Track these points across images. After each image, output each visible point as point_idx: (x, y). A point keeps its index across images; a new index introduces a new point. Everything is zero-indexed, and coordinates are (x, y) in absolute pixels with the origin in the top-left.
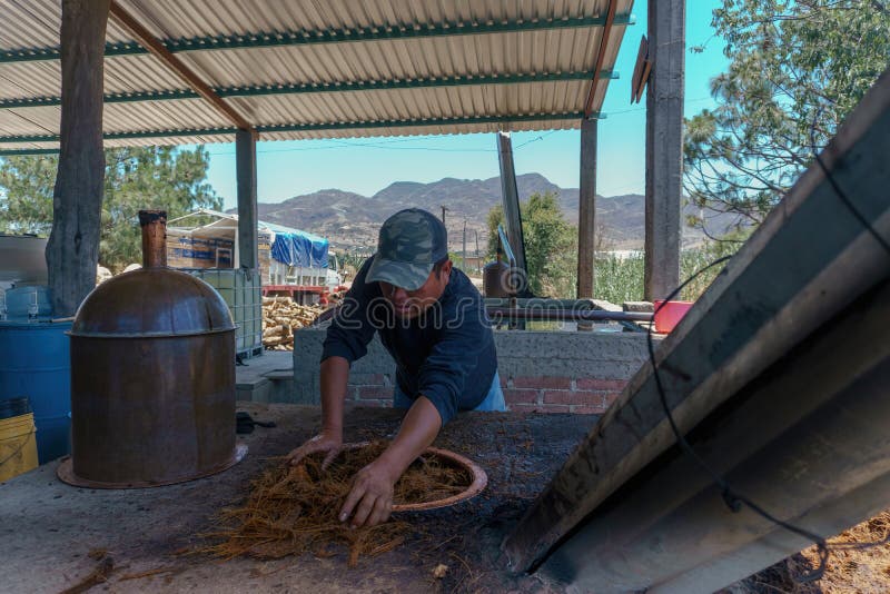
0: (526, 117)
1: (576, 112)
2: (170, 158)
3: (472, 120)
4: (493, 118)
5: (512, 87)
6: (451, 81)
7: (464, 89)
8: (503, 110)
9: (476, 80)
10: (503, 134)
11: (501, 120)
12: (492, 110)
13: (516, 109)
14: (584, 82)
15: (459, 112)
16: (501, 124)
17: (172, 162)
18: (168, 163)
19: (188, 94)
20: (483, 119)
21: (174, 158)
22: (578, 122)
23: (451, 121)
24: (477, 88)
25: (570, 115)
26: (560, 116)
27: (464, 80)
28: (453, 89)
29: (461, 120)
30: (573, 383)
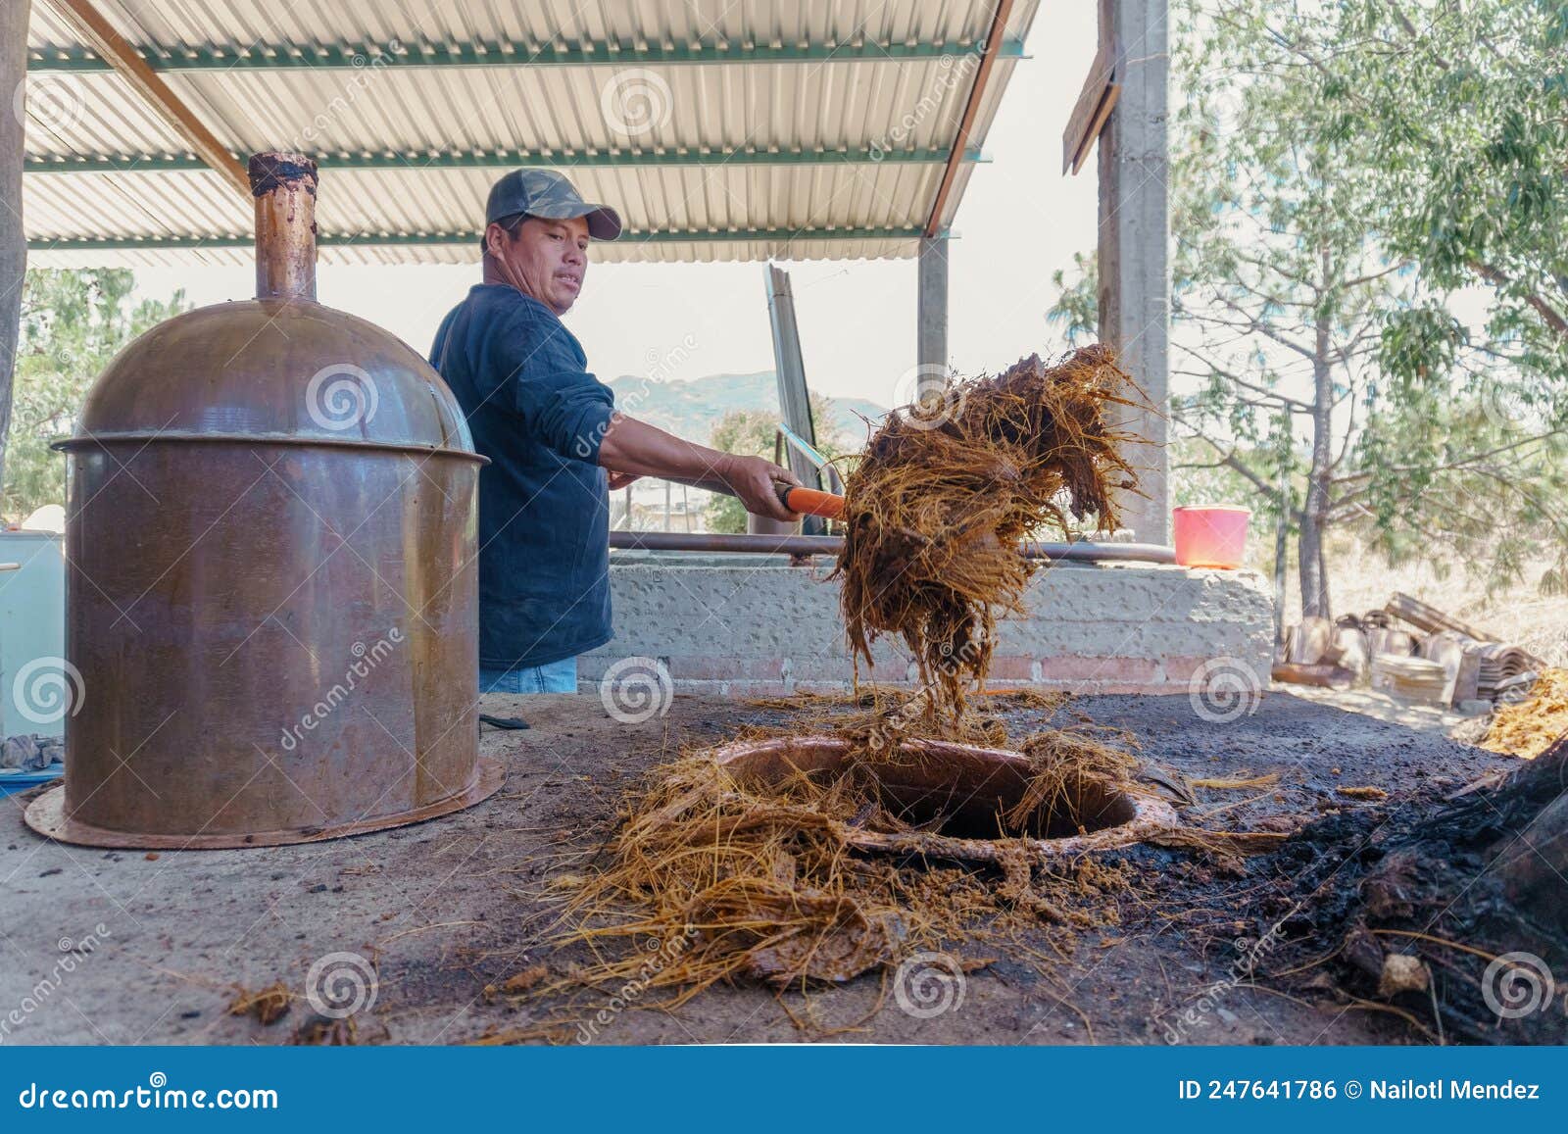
0: (820, 232)
1: (908, 227)
2: (119, 312)
3: (723, 234)
4: (762, 233)
5: (801, 170)
6: (693, 157)
7: (714, 172)
8: (780, 219)
9: (740, 156)
10: (777, 265)
11: (774, 236)
12: (761, 218)
13: (805, 217)
14: (930, 167)
15: (701, 219)
16: (774, 244)
17: (124, 321)
18: (116, 322)
19: (180, 161)
20: (743, 234)
21: (127, 314)
22: (914, 243)
23: (684, 235)
24: (737, 172)
25: (898, 232)
26: (880, 232)
27: (716, 156)
28: (693, 171)
29: (703, 235)
30: (1036, 667)
